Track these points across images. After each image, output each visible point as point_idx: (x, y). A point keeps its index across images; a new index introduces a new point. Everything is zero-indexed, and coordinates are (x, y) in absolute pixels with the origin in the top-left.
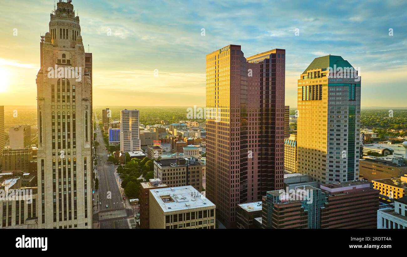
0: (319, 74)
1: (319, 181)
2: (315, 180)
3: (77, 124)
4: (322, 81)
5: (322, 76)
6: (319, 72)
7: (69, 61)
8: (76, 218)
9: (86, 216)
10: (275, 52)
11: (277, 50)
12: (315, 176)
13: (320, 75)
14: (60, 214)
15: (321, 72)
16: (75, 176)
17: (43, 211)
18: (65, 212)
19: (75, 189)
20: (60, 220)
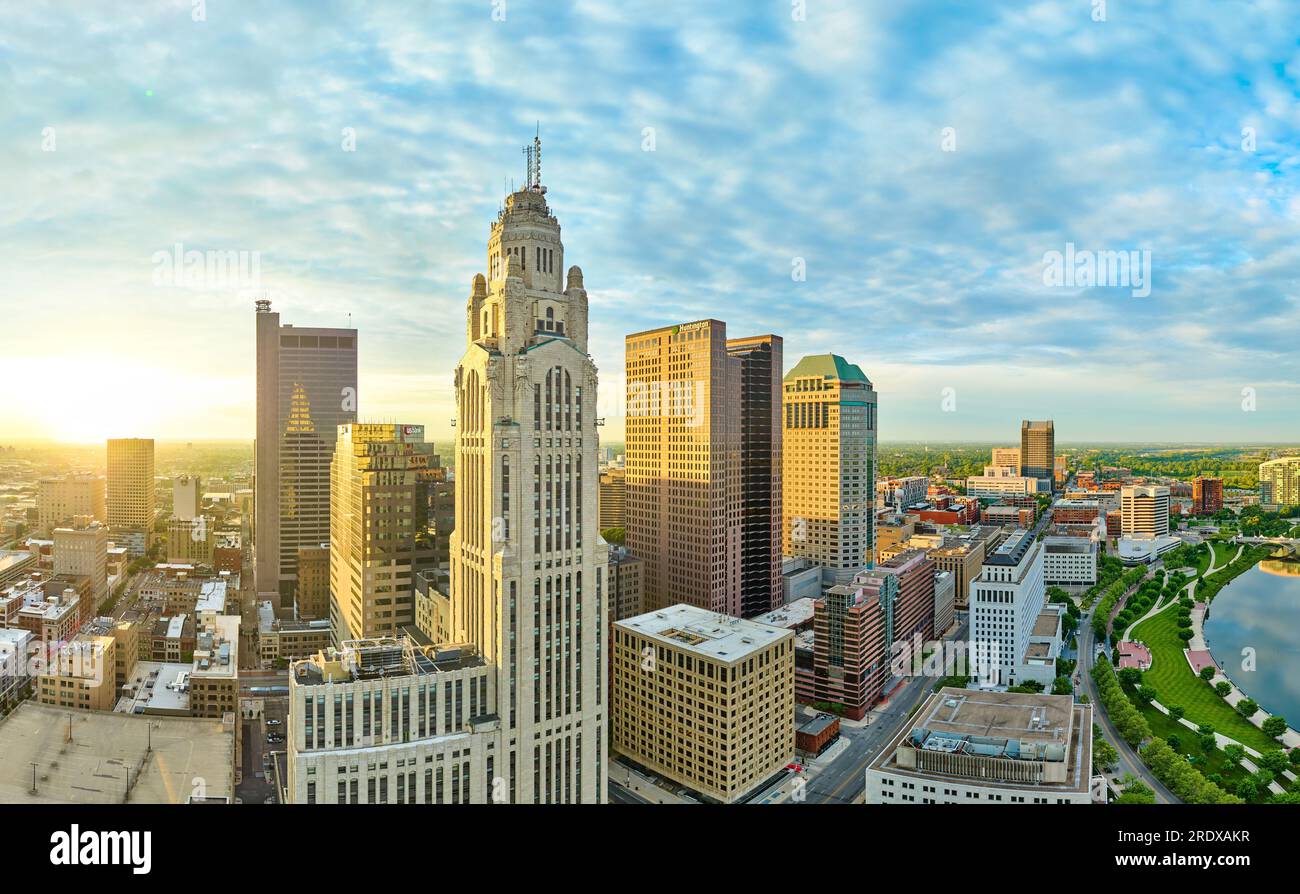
0: (819, 384)
1: (824, 564)
2: (817, 563)
3: (586, 485)
4: (828, 397)
5: (826, 388)
6: (819, 380)
7: (560, 326)
8: (579, 709)
9: (599, 702)
10: (769, 340)
11: (773, 336)
12: (817, 556)
13: (822, 386)
14: (549, 704)
15: (824, 381)
16: (579, 614)
17: (513, 703)
18: (558, 698)
19: (579, 645)
20: (549, 716)
